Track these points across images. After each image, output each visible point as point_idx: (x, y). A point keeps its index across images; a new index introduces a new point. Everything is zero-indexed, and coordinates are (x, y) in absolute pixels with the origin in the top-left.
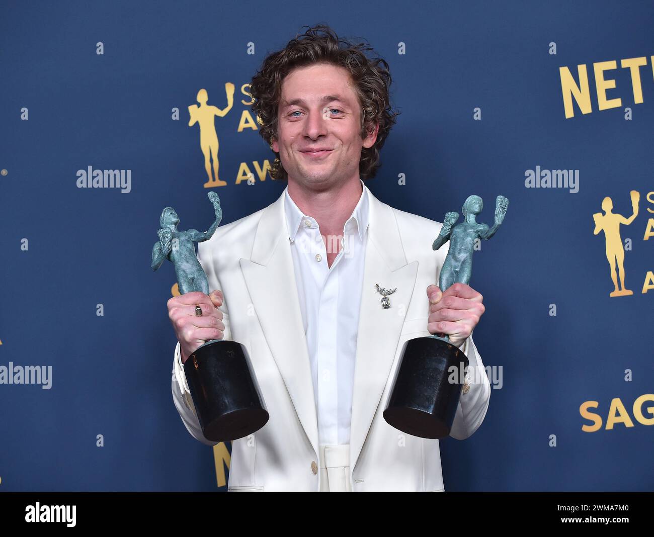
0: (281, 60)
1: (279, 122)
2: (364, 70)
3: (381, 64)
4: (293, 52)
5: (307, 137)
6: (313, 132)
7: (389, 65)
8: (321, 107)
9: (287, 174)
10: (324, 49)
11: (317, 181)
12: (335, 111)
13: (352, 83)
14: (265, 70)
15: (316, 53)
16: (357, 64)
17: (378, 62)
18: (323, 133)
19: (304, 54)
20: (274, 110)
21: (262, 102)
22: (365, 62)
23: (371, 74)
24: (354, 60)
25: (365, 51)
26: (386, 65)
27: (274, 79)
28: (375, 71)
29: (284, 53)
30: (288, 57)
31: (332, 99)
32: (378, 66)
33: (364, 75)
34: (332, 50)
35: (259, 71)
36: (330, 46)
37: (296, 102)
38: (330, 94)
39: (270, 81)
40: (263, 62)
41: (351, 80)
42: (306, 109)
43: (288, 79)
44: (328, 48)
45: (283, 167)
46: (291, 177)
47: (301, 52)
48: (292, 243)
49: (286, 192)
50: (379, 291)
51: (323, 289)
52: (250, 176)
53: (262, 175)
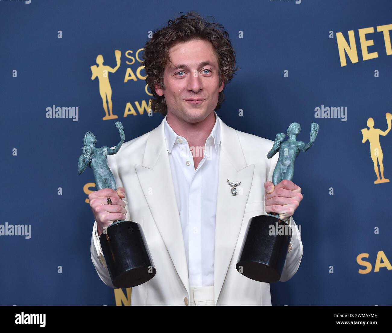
5: (190, 91)
42: (188, 70)
48: (170, 154)
49: (164, 120)
50: (229, 184)
51: (192, 184)
52: (133, 112)
53: (141, 111)
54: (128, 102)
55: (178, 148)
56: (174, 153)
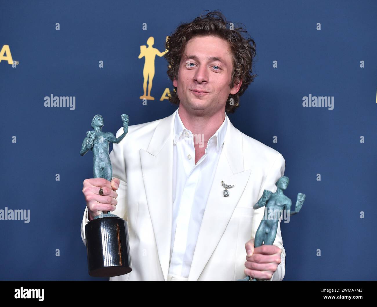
0: (188, 29)
1: (179, 68)
2: (239, 44)
3: (251, 43)
4: (196, 25)
5: (195, 81)
6: (200, 78)
7: (256, 43)
8: (208, 63)
9: (179, 101)
10: (216, 27)
11: (198, 109)
12: (216, 67)
13: (230, 52)
14: (177, 34)
15: (211, 29)
16: (236, 41)
17: (249, 41)
18: (206, 80)
19: (204, 28)
20: (178, 60)
21: (172, 53)
22: (241, 40)
23: (243, 48)
24: (234, 37)
25: (242, 33)
26: (254, 43)
27: (181, 40)
28: (246, 46)
29: (191, 25)
30: (193, 28)
31: (216, 59)
32: (249, 43)
33: (239, 48)
34: (221, 28)
35: (173, 33)
36: (221, 25)
37: (193, 57)
38: (215, 56)
39: (179, 41)
40: (176, 28)
41: (230, 49)
42: (198, 63)
43: (190, 42)
44: (219, 27)
46: (182, 104)
47: (202, 26)
48: (175, 145)
49: (176, 112)
50: (223, 185)
51: (189, 178)
55: (183, 141)
56: (179, 144)
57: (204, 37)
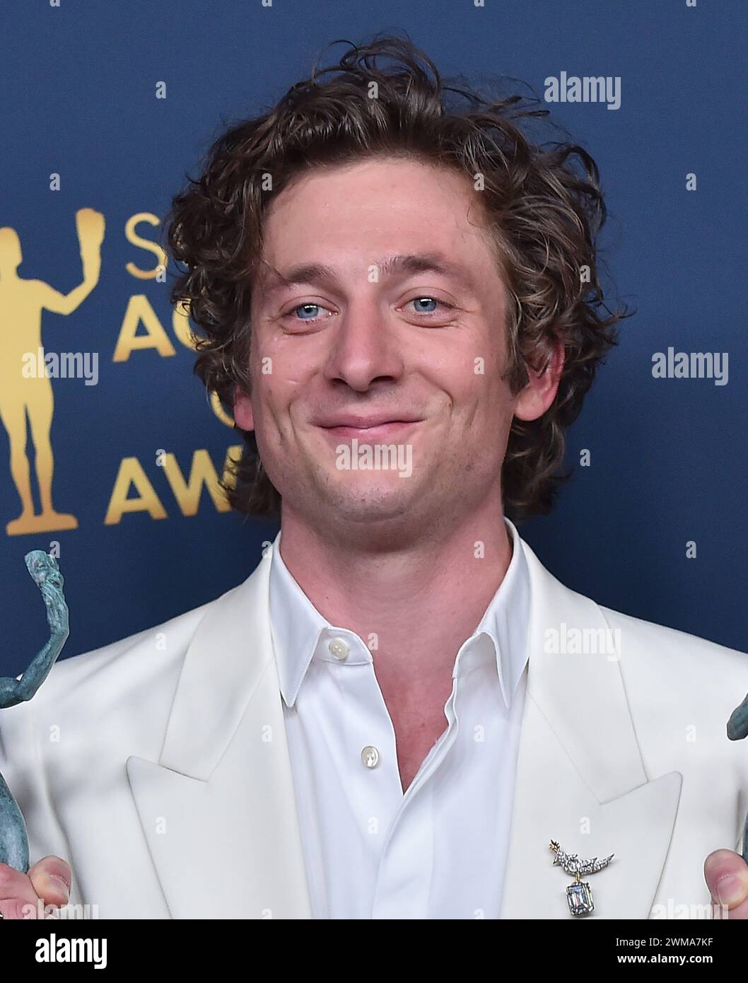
0: (264, 143)
1: (252, 338)
2: (520, 177)
3: (575, 161)
4: (299, 118)
5: (338, 383)
6: (358, 366)
7: (596, 162)
8: (385, 290)
9: (278, 497)
10: (394, 111)
11: (372, 515)
12: (425, 304)
13: (481, 219)
14: (214, 176)
15: (370, 123)
16: (498, 160)
17: (564, 155)
18: (388, 370)
19: (335, 126)
20: (239, 300)
21: (204, 272)
22: (522, 154)
23: (542, 190)
24: (489, 147)
25: (525, 120)
26: (589, 163)
27: (240, 203)
28: (554, 181)
29: (270, 123)
30: (284, 135)
31: (418, 265)
32: (565, 165)
33: (520, 192)
34: (419, 114)
35: (196, 176)
36: (415, 102)
37: (307, 275)
38: (413, 250)
39: (229, 208)
40: (206, 148)
41: (480, 208)
42: (337, 296)
43: (284, 203)
44: (406, 108)
45: (266, 475)
46: (292, 507)
47: (325, 118)
48: (290, 710)
49: (271, 554)
50: (558, 863)
51: (386, 855)
52: (149, 500)
53: (188, 498)
54: (129, 455)
55: (326, 685)
56: (310, 705)
57: (344, 169)
